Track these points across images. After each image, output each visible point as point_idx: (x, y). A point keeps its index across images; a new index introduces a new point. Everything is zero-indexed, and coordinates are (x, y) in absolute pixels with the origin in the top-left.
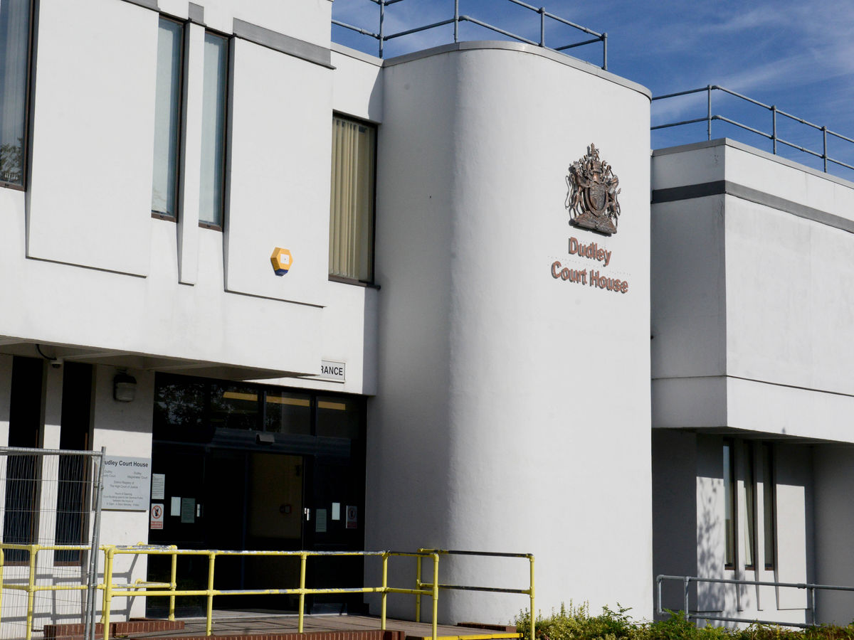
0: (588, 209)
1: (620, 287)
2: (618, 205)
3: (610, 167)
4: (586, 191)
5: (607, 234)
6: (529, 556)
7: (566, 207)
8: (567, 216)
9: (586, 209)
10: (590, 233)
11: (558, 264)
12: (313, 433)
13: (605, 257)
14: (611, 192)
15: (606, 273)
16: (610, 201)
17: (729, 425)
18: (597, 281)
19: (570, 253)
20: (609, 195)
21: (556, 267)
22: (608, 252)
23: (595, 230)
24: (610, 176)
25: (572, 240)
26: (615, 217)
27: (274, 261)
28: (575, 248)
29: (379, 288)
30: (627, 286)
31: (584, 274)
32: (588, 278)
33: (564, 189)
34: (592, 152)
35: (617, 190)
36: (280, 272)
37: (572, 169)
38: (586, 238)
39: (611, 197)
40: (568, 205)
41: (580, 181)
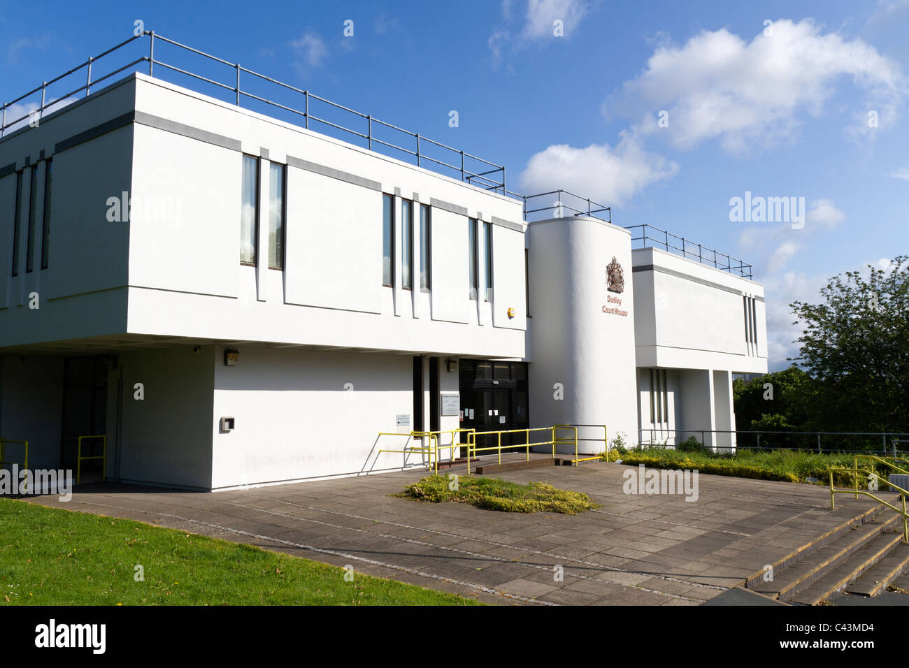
1: (624, 314)
2: (623, 281)
3: (620, 266)
4: (613, 276)
5: (619, 293)
6: (604, 426)
7: (606, 283)
9: (613, 283)
10: (614, 293)
11: (604, 307)
12: (511, 379)
13: (619, 302)
14: (621, 276)
15: (620, 308)
17: (658, 365)
18: (617, 311)
19: (608, 302)
22: (621, 300)
23: (616, 292)
24: (621, 269)
25: (609, 296)
26: (623, 285)
27: (509, 314)
28: (610, 300)
29: (531, 317)
30: (626, 314)
31: (613, 310)
33: (605, 276)
34: (614, 260)
35: (623, 274)
37: (608, 268)
38: (613, 295)
39: (621, 278)
41: (610, 272)
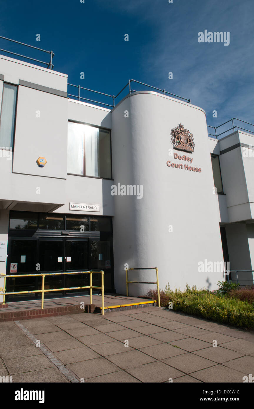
0: (181, 144)
1: (198, 170)
2: (193, 143)
3: (189, 131)
4: (179, 138)
5: (190, 152)
6: (156, 268)
7: (171, 143)
8: (172, 146)
10: (182, 152)
13: (191, 160)
14: (190, 139)
15: (191, 165)
16: (190, 141)
18: (187, 168)
19: (174, 158)
20: (189, 139)
21: (169, 163)
22: (191, 158)
23: (185, 151)
24: (189, 134)
25: (175, 154)
26: (193, 147)
27: (37, 162)
28: (176, 156)
29: (113, 180)
30: (201, 170)
31: (182, 165)
32: (183, 167)
33: (170, 137)
34: (181, 126)
35: (192, 139)
36: (40, 166)
37: (173, 131)
38: (181, 154)
40: (172, 142)
41: (176, 134)
